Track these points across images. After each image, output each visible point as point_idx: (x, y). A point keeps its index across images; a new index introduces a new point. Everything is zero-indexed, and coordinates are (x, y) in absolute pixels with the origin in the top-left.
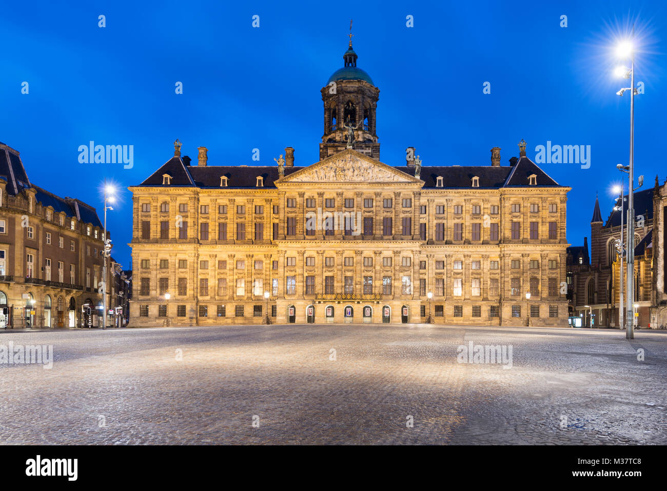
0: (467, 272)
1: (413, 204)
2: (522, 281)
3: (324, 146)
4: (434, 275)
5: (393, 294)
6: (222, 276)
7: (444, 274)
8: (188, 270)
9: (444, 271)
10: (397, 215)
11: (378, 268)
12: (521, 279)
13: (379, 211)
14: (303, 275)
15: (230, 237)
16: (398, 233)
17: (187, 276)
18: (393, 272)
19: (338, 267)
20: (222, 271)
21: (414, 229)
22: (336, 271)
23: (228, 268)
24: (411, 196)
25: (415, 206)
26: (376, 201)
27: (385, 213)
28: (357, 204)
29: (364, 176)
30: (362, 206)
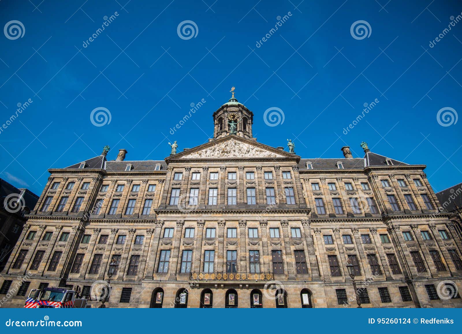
0: (360, 248)
1: (293, 176)
2: (422, 254)
4: (325, 251)
5: (286, 273)
6: (100, 252)
7: (336, 250)
8: (67, 243)
9: (335, 246)
10: (280, 185)
11: (265, 240)
12: (420, 252)
13: (261, 182)
14: (179, 248)
15: (119, 211)
16: (282, 202)
17: (63, 250)
18: (283, 244)
19: (220, 239)
20: (101, 246)
21: (299, 198)
22: (217, 245)
23: (108, 243)
24: (290, 169)
25: (295, 177)
26: (258, 174)
27: (267, 184)
28: (240, 176)
29: (245, 154)
30: (244, 178)
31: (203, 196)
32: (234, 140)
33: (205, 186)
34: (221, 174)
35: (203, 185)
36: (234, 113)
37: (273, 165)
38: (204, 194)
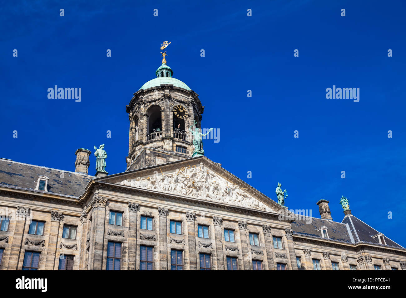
1: (286, 245)
3: (151, 152)
10: (271, 259)
13: (247, 249)
24: (282, 234)
25: (289, 248)
26: (241, 234)
27: (254, 254)
28: (216, 234)
29: (223, 196)
30: (223, 239)
31: (162, 262)
32: (206, 168)
33: (165, 243)
34: (188, 226)
35: (162, 243)
36: (182, 105)
37: (261, 224)
38: (165, 259)
